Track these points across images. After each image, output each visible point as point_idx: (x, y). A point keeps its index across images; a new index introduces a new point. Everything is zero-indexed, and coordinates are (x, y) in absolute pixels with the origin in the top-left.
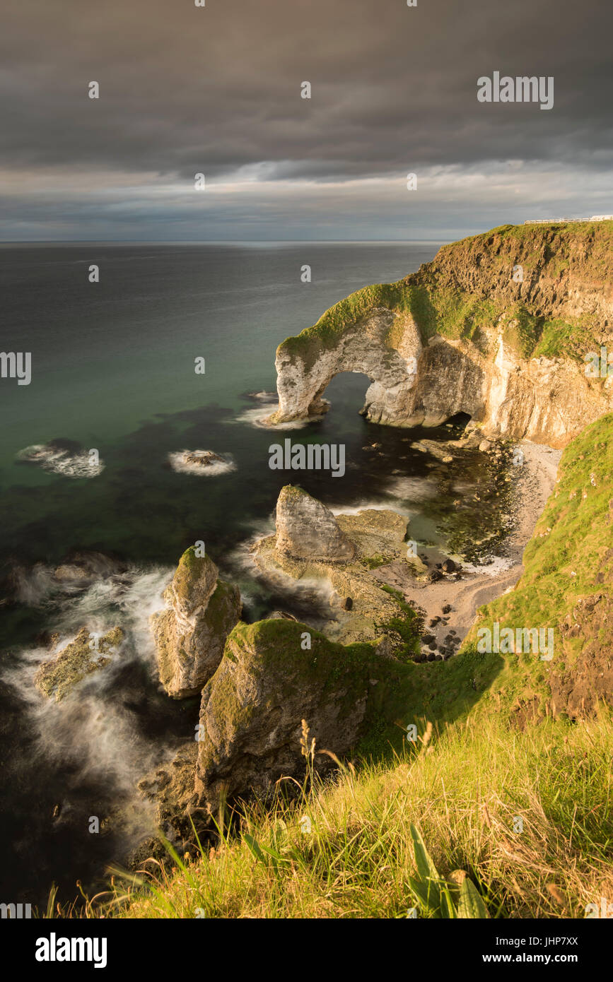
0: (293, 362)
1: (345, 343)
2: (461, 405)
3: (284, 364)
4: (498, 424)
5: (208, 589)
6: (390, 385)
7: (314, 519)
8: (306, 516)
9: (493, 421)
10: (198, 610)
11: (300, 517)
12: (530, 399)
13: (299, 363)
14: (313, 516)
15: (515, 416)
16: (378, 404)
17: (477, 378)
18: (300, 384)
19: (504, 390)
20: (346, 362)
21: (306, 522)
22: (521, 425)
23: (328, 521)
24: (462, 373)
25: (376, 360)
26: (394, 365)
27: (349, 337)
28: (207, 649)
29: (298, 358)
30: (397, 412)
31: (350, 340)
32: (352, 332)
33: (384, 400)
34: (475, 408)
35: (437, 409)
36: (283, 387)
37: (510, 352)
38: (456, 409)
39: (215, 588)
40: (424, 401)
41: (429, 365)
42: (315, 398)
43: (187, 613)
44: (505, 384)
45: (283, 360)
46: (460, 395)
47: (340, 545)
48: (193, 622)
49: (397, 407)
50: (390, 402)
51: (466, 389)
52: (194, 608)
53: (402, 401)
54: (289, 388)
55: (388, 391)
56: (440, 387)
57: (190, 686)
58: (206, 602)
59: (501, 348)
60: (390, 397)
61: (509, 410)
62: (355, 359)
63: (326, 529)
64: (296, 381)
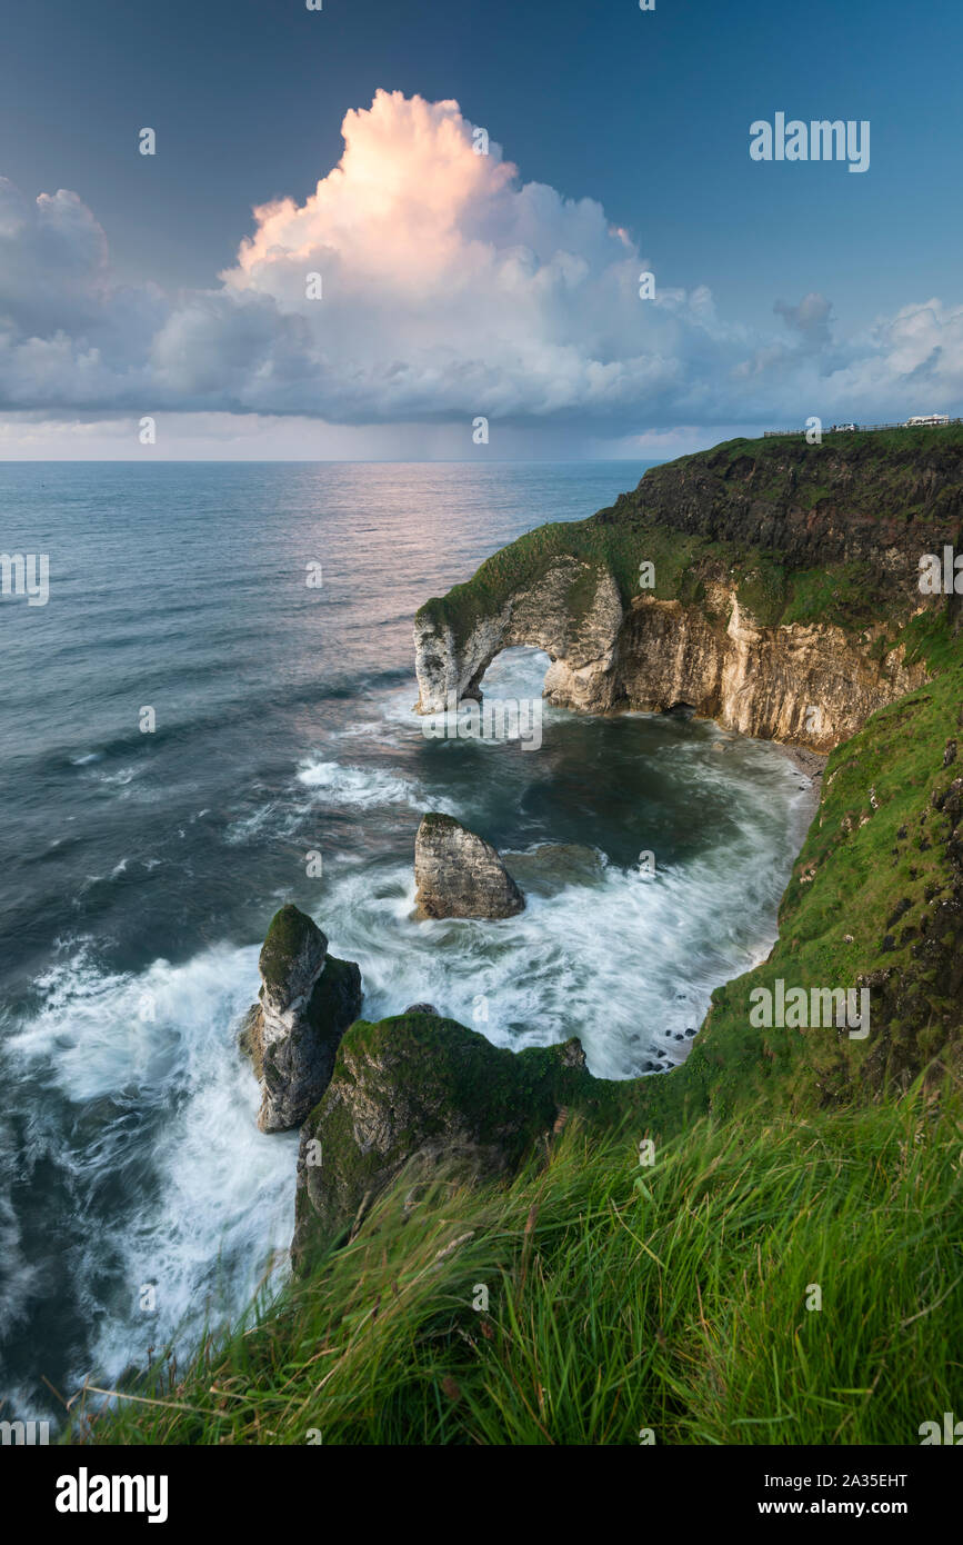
0: (438, 634)
1: (513, 606)
2: (681, 693)
3: (425, 636)
4: (734, 719)
5: (313, 970)
6: (578, 665)
7: (470, 861)
8: (459, 857)
9: (728, 715)
10: (297, 1003)
11: (450, 857)
12: (779, 683)
13: (447, 634)
14: (469, 856)
15: (760, 707)
16: (563, 692)
17: (702, 653)
18: (449, 665)
19: (742, 671)
20: (514, 633)
21: (459, 865)
22: (768, 719)
23: (490, 863)
24: (681, 647)
25: (559, 629)
26: (582, 636)
27: (520, 597)
28: (310, 1063)
29: (445, 628)
30: (589, 704)
31: (520, 602)
32: (523, 591)
33: (571, 686)
34: (701, 697)
35: (647, 699)
36: (424, 670)
37: (748, 616)
38: (674, 698)
39: (322, 968)
40: (627, 687)
41: (633, 636)
42: (470, 684)
43: (279, 1008)
44: (743, 661)
45: (424, 631)
46: (678, 678)
47: (509, 900)
48: (289, 1020)
49: (589, 696)
50: (579, 689)
51: (688, 670)
52: (291, 999)
53: (596, 688)
54: (433, 671)
55: (576, 673)
56: (650, 668)
57: (282, 1121)
58: (309, 990)
59: (736, 612)
60: (579, 681)
61: (750, 699)
62: (528, 628)
63: (489, 875)
64: (444, 660)
